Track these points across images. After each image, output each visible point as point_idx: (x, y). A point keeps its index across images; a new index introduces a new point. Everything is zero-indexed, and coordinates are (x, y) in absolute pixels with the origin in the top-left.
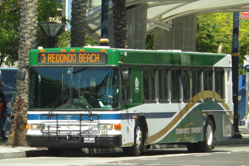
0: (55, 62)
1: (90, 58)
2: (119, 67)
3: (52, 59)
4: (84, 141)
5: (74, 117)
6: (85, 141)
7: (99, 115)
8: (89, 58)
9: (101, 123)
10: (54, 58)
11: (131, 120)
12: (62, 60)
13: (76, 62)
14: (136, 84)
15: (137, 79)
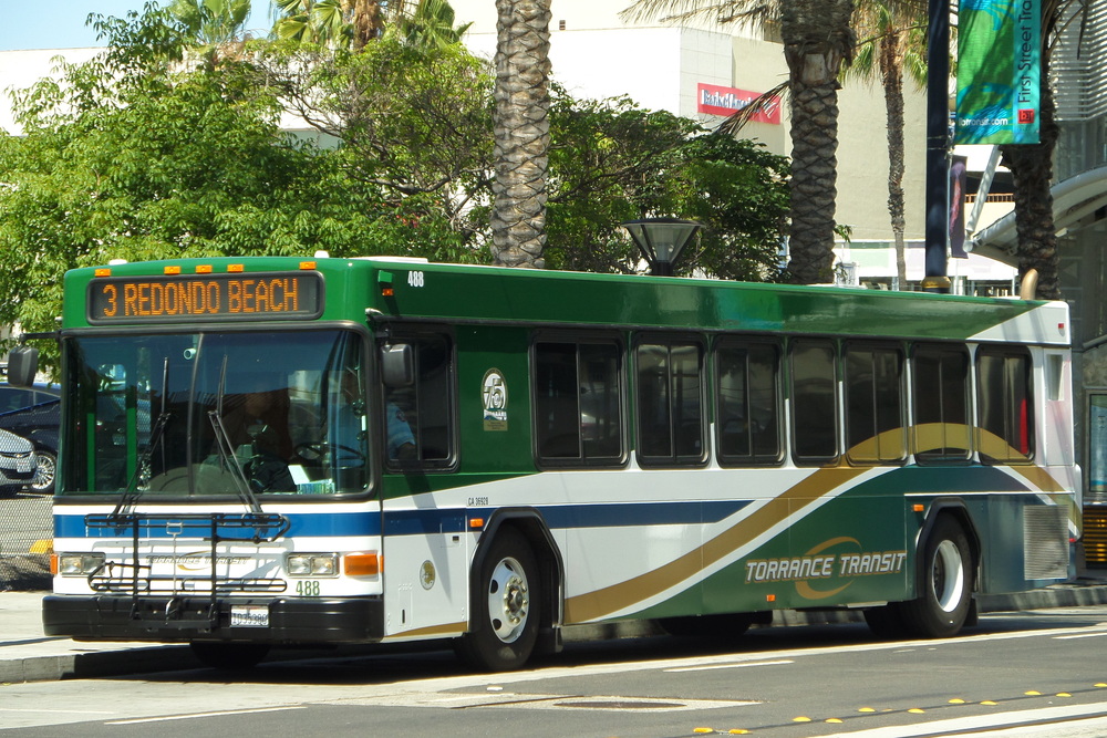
0: (147, 313)
1: (266, 297)
2: (369, 330)
3: (137, 302)
4: (233, 619)
5: (191, 526)
6: (235, 621)
7: (284, 520)
8: (263, 297)
9: (295, 550)
10: (146, 299)
11: (449, 536)
12: (172, 307)
13: (220, 311)
14: (486, 395)
15: (492, 379)
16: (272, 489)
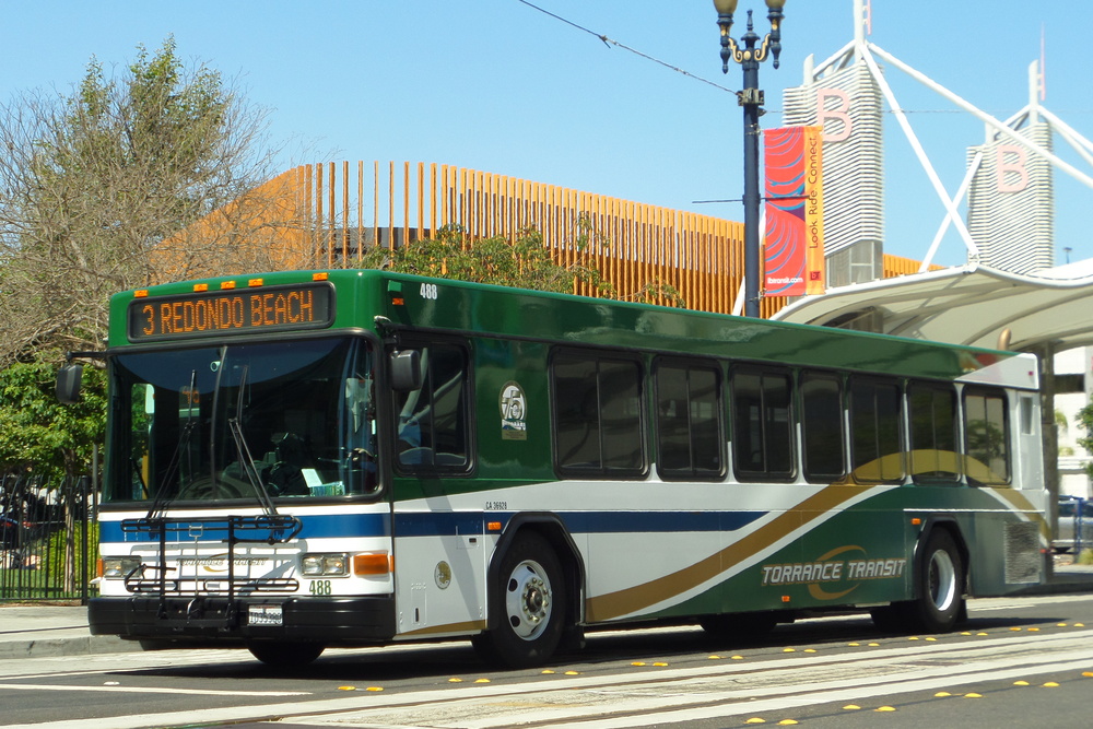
0: (181, 330)
1: (284, 309)
2: (378, 337)
3: (171, 320)
4: (250, 618)
5: (210, 529)
6: (252, 620)
7: (296, 521)
8: (281, 310)
9: (309, 551)
10: (179, 317)
11: (466, 538)
12: (201, 323)
13: (243, 325)
14: (504, 406)
15: (510, 391)
16: (287, 492)
